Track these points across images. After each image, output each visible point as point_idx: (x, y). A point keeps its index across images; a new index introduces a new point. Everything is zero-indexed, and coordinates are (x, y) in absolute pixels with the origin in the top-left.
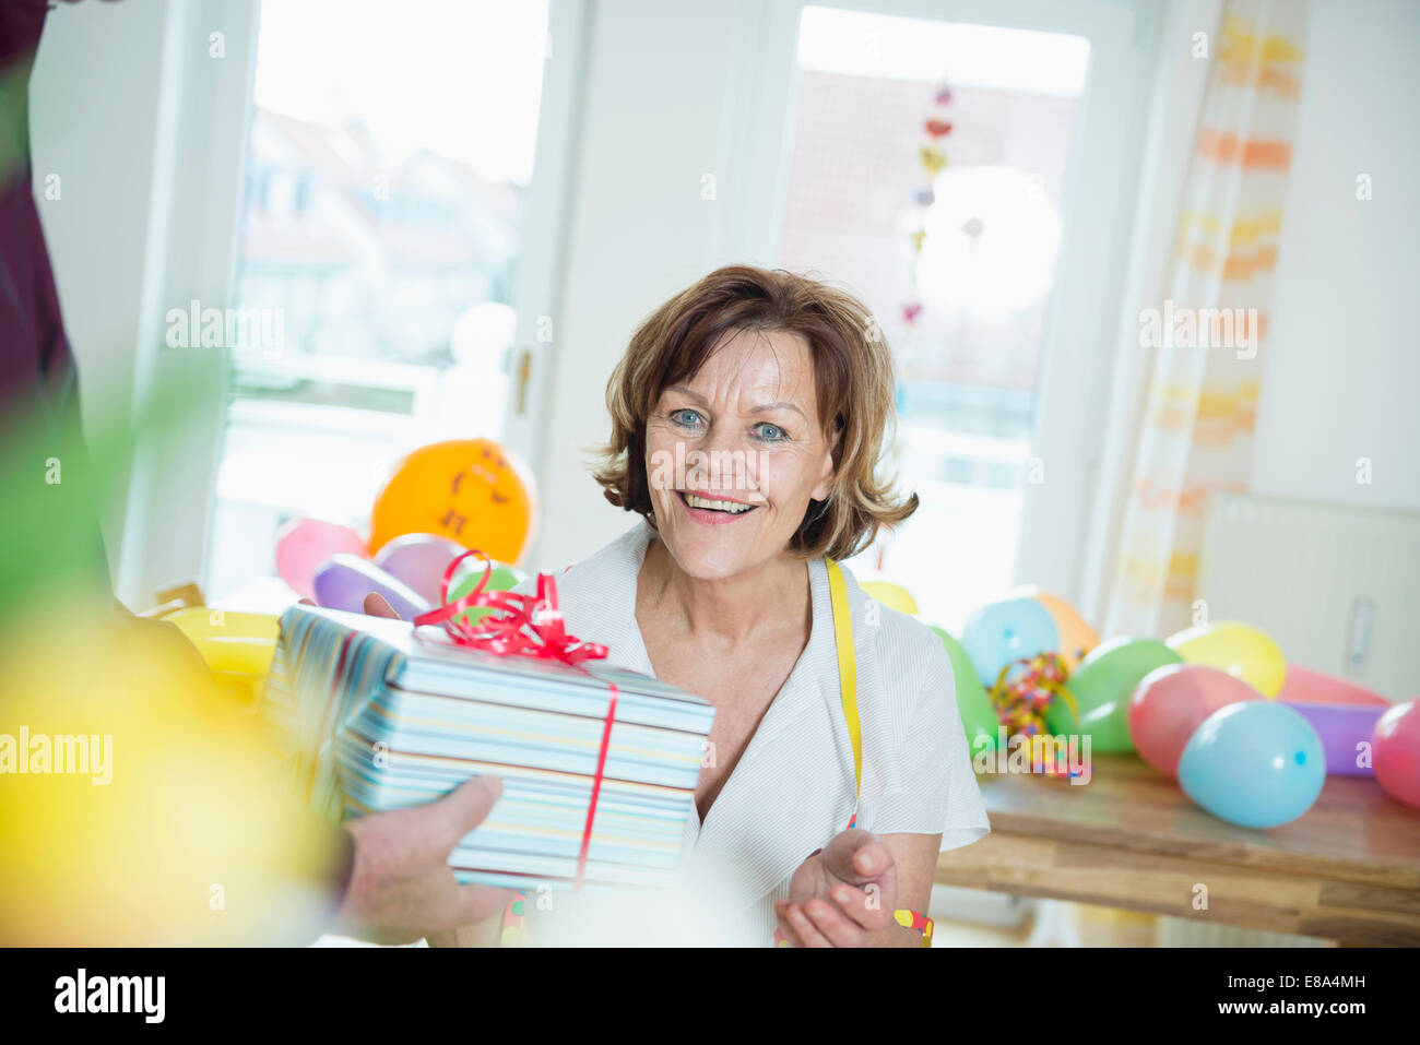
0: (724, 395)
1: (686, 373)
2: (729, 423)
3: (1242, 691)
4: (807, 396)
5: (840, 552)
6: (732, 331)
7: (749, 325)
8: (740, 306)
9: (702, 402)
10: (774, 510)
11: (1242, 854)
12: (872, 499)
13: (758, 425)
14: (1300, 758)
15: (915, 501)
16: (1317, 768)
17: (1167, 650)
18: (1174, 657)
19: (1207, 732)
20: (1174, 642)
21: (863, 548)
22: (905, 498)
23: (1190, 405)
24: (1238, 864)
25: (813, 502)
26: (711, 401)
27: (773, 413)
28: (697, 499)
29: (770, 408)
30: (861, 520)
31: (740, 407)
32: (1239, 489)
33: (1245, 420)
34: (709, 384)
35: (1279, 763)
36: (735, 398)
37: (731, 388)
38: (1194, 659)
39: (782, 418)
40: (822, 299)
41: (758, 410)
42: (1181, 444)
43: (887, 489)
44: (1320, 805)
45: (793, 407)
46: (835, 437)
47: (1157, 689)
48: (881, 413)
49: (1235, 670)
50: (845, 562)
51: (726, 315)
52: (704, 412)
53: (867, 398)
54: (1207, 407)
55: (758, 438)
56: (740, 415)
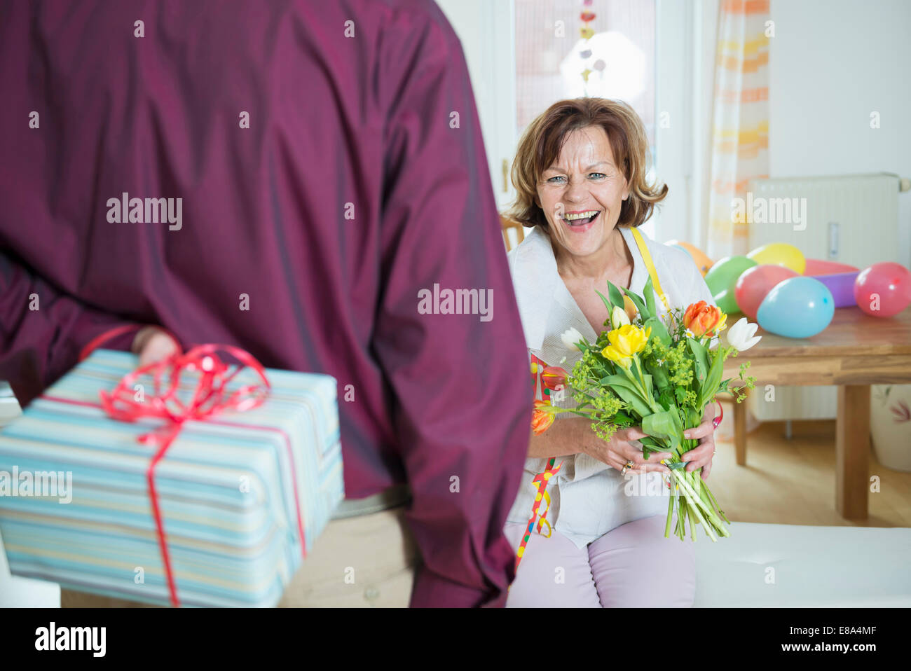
0: (572, 165)
1: (554, 159)
2: (578, 178)
3: (789, 274)
4: (609, 155)
5: (638, 222)
6: (569, 133)
7: (575, 128)
8: (568, 120)
9: (563, 172)
10: (607, 211)
11: (802, 351)
12: (648, 194)
13: (591, 174)
14: (825, 301)
15: (665, 189)
16: (831, 306)
17: (748, 260)
18: (752, 263)
19: (772, 296)
20: (750, 256)
21: (648, 218)
22: (660, 188)
23: (735, 139)
24: (802, 356)
25: (623, 202)
26: (567, 170)
27: (596, 168)
28: (571, 215)
29: (594, 166)
30: (646, 206)
31: (580, 169)
32: (765, 177)
33: (764, 143)
34: (564, 162)
35: (812, 305)
36: (577, 164)
37: (574, 159)
38: (762, 262)
39: (600, 169)
40: (605, 105)
41: (589, 169)
42: (733, 160)
43: (653, 187)
44: (834, 323)
45: (605, 163)
46: (625, 168)
47: (747, 280)
48: (642, 152)
49: (781, 264)
50: (640, 227)
51: (563, 126)
52: (565, 175)
53: (635, 146)
54: (744, 138)
55: (592, 178)
56: (581, 172)
